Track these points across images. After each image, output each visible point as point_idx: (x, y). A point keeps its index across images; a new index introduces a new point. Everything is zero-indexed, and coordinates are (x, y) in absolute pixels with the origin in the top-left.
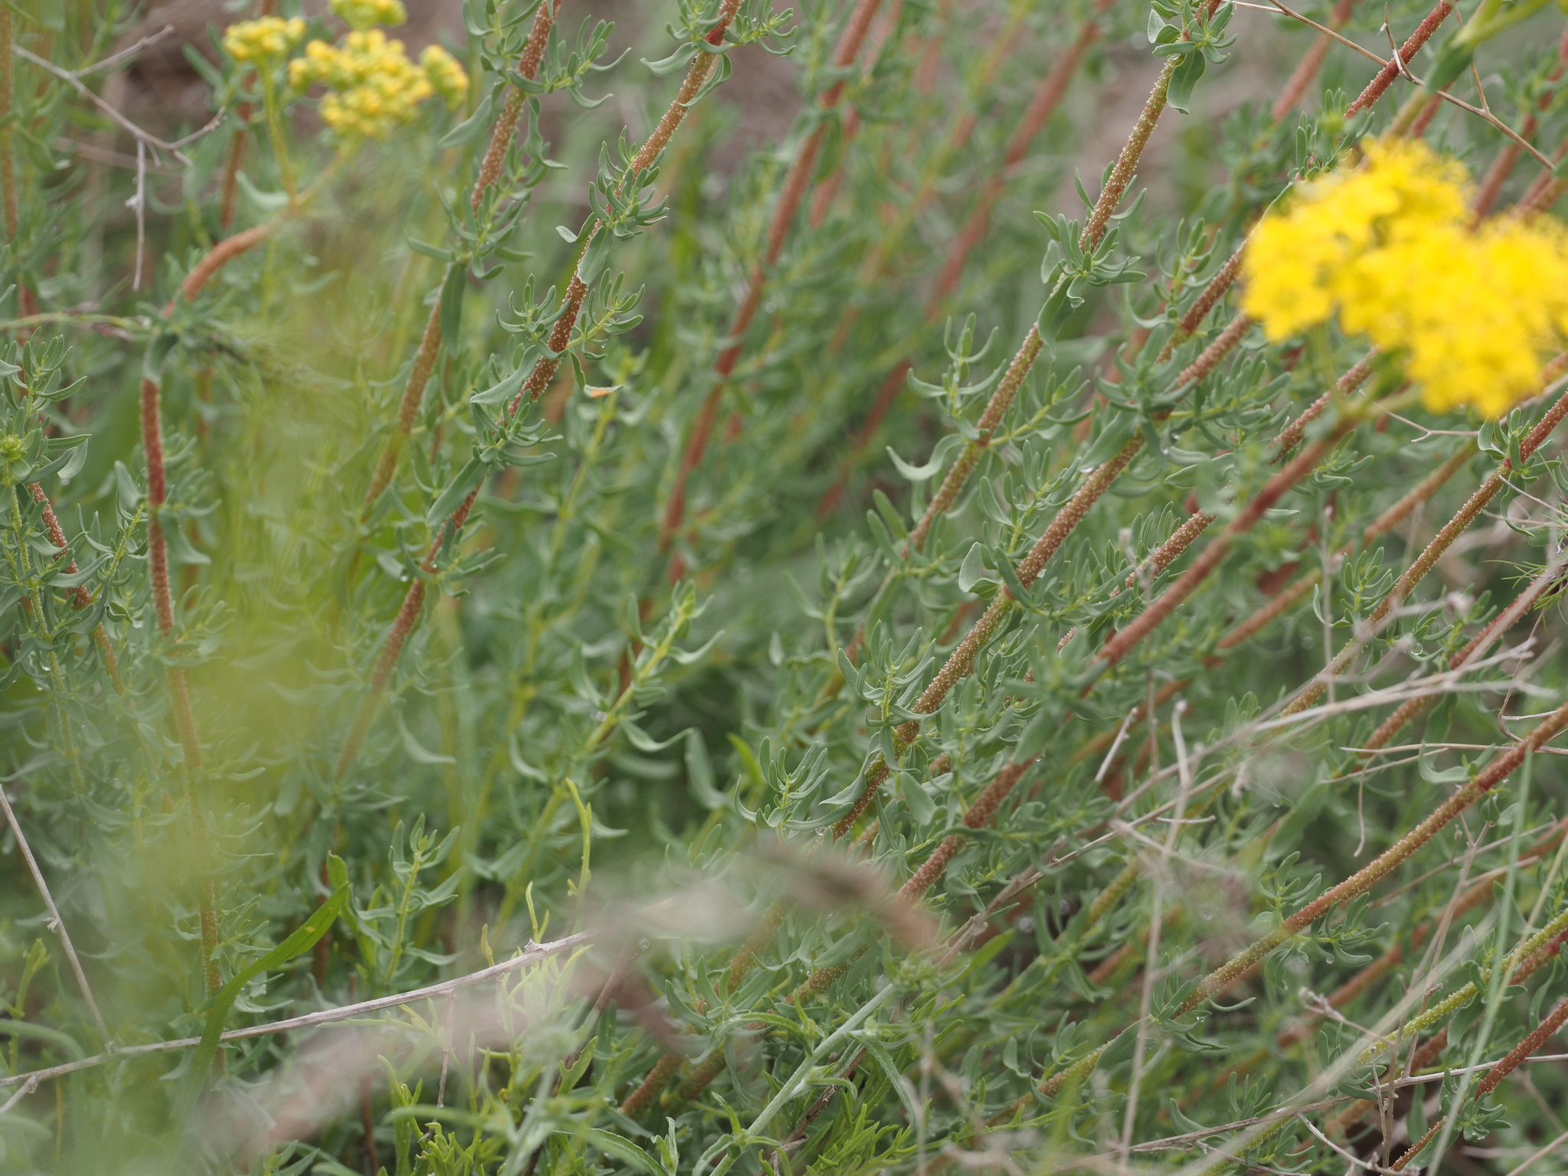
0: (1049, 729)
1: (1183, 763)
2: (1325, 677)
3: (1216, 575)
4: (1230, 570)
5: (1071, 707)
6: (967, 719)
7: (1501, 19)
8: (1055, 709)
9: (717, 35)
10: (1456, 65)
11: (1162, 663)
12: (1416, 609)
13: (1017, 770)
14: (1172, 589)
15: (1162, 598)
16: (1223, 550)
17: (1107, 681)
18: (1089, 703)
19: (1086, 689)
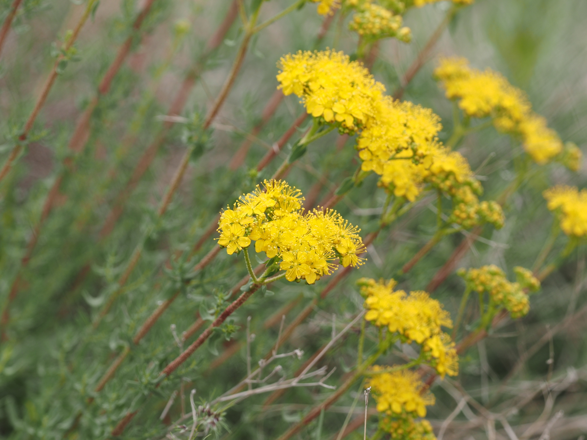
0: (144, 400)
1: (194, 412)
2: (248, 380)
3: (207, 342)
4: (212, 340)
5: (153, 392)
6: (113, 396)
7: (317, 135)
8: (146, 392)
9: (23, 137)
10: (300, 152)
11: (186, 375)
12: (282, 355)
13: (131, 415)
14: (190, 347)
15: (186, 351)
16: (209, 333)
17: (166, 382)
18: (159, 389)
19: (157, 385)
